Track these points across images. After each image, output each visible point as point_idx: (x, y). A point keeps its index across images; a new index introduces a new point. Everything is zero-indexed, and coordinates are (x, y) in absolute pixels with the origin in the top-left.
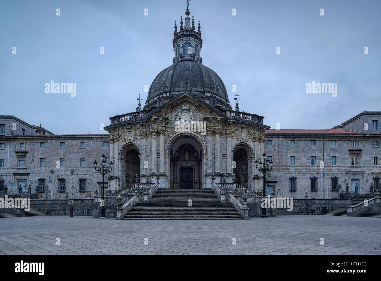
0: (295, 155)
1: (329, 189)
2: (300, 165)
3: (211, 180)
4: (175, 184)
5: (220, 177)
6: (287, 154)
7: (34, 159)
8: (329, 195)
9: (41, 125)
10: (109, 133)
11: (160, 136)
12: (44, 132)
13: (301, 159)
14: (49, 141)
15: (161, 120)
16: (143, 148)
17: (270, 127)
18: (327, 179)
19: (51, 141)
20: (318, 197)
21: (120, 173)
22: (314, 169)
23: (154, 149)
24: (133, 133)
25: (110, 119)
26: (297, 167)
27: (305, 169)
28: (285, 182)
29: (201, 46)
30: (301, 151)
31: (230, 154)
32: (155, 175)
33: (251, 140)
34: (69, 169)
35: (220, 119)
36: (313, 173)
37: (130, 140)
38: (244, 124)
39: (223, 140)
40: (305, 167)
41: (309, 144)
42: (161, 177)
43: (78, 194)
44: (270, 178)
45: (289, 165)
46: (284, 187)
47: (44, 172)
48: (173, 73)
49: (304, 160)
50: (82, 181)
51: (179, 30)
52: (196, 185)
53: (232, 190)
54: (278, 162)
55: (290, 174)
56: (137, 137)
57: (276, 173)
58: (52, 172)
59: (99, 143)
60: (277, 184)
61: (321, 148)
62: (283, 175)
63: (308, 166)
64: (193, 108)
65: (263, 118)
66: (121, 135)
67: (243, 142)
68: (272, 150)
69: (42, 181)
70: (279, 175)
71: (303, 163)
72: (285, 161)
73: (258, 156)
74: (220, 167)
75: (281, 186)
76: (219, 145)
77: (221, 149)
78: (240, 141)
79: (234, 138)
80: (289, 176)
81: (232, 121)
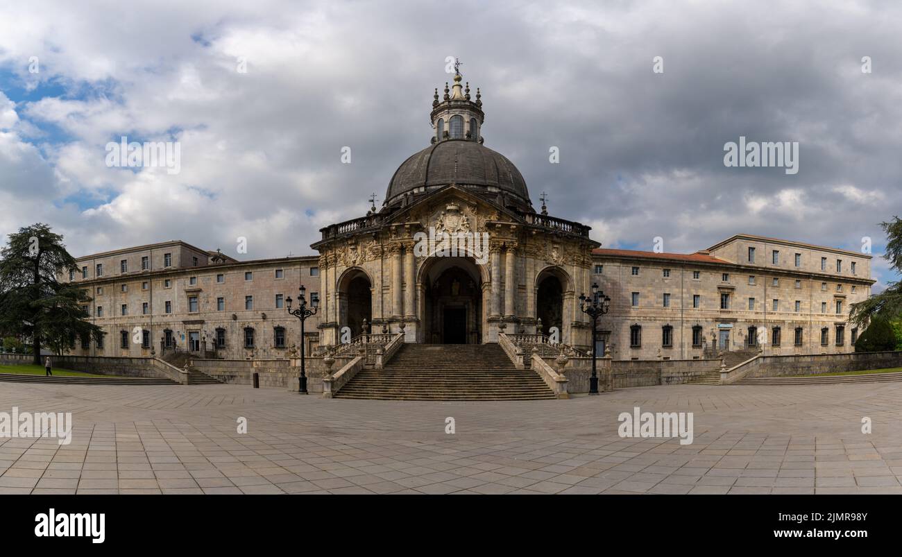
0: (640, 290)
1: (688, 344)
2: (646, 307)
3: (499, 330)
4: (433, 335)
5: (513, 324)
6: (627, 288)
7: (210, 299)
8: (689, 352)
9: (219, 250)
10: (320, 253)
11: (405, 254)
12: (224, 260)
13: (648, 297)
14: (229, 272)
15: (407, 229)
16: (376, 275)
17: (600, 244)
18: (687, 328)
19: (232, 272)
20: (672, 356)
21: (338, 317)
22: (668, 313)
23: (395, 277)
24: (359, 251)
25: (321, 231)
26: (642, 310)
27: (654, 312)
28: (624, 333)
29: (482, 122)
30: (649, 284)
31: (531, 284)
32: (397, 321)
33: (570, 263)
34: (259, 312)
35: (515, 227)
36: (665, 319)
37: (354, 262)
38: (558, 237)
39: (519, 262)
40: (655, 310)
41: (661, 274)
42: (407, 324)
43: (273, 351)
44: (600, 326)
45: (629, 305)
46: (621, 341)
47: (223, 319)
48: (430, 158)
49: (652, 298)
50: (280, 331)
51: (441, 100)
52: (472, 338)
53: (536, 345)
55: (633, 320)
56: (367, 257)
57: (610, 318)
58: (235, 318)
59: (306, 270)
60: (610, 336)
61: (678, 282)
63: (658, 308)
64: (468, 209)
65: (590, 228)
66: (340, 256)
67: (556, 266)
68: (602, 281)
69: (221, 331)
70: (614, 321)
71: (652, 304)
72: (623, 299)
73: (581, 289)
74: (514, 306)
75: (617, 339)
76: (513, 269)
77: (517, 276)
78: (550, 264)
79: (540, 259)
80: (630, 324)
81: (536, 230)
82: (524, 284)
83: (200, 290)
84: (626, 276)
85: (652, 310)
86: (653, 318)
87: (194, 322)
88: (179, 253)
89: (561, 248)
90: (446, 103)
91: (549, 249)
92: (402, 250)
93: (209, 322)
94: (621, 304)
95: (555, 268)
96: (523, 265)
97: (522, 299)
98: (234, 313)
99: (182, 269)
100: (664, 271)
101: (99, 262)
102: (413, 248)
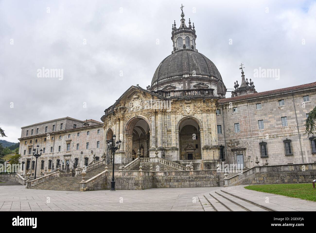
0: (263, 118)
1: (308, 151)
5: (161, 152)
6: (254, 118)
13: (270, 122)
14: (82, 132)
18: (304, 139)
20: (295, 162)
22: (286, 130)
24: (111, 121)
26: (267, 131)
27: (276, 132)
28: (255, 148)
30: (269, 113)
31: (174, 129)
33: (198, 113)
36: (285, 135)
38: (187, 100)
41: (277, 104)
44: (239, 146)
45: (257, 129)
46: (254, 154)
49: (273, 122)
54: (245, 128)
55: (260, 139)
56: (113, 124)
57: (245, 139)
60: (247, 151)
61: (291, 106)
62: (252, 141)
63: (279, 128)
67: (189, 116)
68: (238, 117)
69: (77, 160)
70: (248, 141)
71: (273, 125)
72: (253, 126)
73: (208, 126)
74: (162, 142)
75: (251, 152)
76: (161, 122)
77: (166, 126)
78: (186, 115)
79: (179, 114)
80: (259, 142)
81: (172, 100)
82: (170, 129)
83: (71, 141)
84: (253, 111)
85: (274, 130)
86: (275, 136)
87: (68, 156)
88: (66, 123)
89: (192, 105)
90: (175, 32)
91: (184, 108)
92: (119, 119)
93: (73, 155)
94: (251, 129)
95: (189, 117)
96: (170, 119)
97: (170, 137)
98: (82, 151)
99: (65, 131)
100: (280, 102)
101: (38, 127)
102: (123, 118)
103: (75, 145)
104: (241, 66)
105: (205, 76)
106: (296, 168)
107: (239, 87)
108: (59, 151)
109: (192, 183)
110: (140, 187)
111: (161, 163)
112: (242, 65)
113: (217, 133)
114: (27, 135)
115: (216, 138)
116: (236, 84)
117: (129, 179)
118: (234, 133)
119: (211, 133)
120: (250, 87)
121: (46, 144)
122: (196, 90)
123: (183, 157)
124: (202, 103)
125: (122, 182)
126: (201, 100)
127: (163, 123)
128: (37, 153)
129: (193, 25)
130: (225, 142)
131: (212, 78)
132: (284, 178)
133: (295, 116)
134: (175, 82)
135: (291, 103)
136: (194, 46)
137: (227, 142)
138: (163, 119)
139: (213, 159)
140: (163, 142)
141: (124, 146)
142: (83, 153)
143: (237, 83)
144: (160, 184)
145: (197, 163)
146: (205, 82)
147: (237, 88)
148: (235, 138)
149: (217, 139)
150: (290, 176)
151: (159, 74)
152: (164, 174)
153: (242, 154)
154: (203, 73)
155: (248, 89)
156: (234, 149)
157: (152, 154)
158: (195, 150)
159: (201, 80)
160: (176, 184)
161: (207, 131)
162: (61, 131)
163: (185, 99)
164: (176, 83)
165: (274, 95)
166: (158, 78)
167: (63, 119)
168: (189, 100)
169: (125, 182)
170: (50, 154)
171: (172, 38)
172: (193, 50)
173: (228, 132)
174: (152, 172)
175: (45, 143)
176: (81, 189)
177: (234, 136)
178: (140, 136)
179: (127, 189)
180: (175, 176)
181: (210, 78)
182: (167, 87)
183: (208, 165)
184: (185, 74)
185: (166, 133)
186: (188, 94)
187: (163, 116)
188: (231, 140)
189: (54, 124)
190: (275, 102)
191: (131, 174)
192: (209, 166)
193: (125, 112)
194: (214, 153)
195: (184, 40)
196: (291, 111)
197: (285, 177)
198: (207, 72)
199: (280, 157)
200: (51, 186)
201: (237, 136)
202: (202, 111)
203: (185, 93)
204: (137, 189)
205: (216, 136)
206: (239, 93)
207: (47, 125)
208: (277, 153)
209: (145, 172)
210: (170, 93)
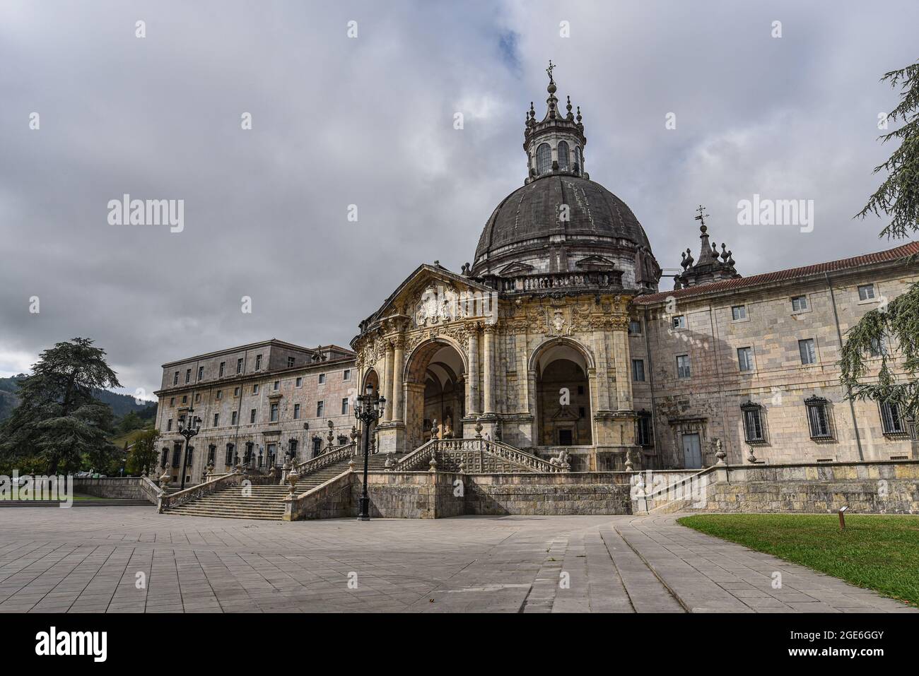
0: (750, 341)
1: (872, 429)
2: (767, 369)
5: (491, 424)
7: (288, 407)
12: (323, 358)
13: (769, 352)
14: (306, 375)
19: (309, 375)
20: (837, 456)
22: (813, 374)
26: (760, 376)
27: (784, 377)
30: (765, 329)
36: (810, 386)
37: (372, 362)
40: (784, 373)
41: (788, 306)
44: (688, 411)
45: (735, 371)
46: (727, 433)
47: (297, 428)
49: (777, 353)
54: (704, 369)
55: (743, 395)
56: (378, 356)
57: (703, 396)
58: (306, 426)
60: (708, 426)
61: (825, 312)
62: (722, 400)
63: (792, 368)
67: (560, 338)
68: (685, 338)
69: (294, 443)
70: (712, 401)
71: (778, 362)
72: (723, 362)
73: (607, 363)
74: (494, 401)
75: (720, 429)
76: (492, 353)
77: (504, 361)
78: (552, 336)
79: (537, 333)
80: (740, 402)
81: (520, 298)
82: (514, 369)
83: (281, 397)
84: (724, 324)
85: (779, 373)
87: (272, 433)
88: (269, 354)
89: (568, 311)
90: (532, 131)
91: (549, 317)
92: (392, 346)
93: (286, 432)
94: (720, 371)
95: (560, 341)
96: (513, 345)
97: (513, 389)
98: (307, 422)
99: (267, 373)
100: (795, 301)
101: (202, 364)
102: (403, 343)
103: (291, 407)
104: (699, 212)
105: (605, 239)
106: (824, 474)
107: (694, 264)
108: (253, 421)
109: (561, 504)
110: (432, 512)
111: (490, 453)
112: (701, 209)
113: (630, 381)
114: (176, 383)
115: (629, 392)
116: (686, 258)
117: (405, 492)
118: (675, 380)
119: (614, 380)
120: (721, 264)
121: (221, 404)
122: (578, 274)
123: (547, 437)
124: (594, 305)
125: (387, 499)
126: (589, 299)
127: (497, 355)
128: (189, 428)
129: (579, 113)
130: (653, 402)
131: (624, 243)
132: (792, 498)
133: (836, 337)
134: (530, 255)
135: (825, 305)
136: (580, 164)
137: (658, 401)
138: (497, 346)
139: (620, 445)
140: (496, 401)
141: (402, 409)
142: (310, 427)
143: (689, 255)
144: (482, 506)
145: (581, 453)
146: (605, 254)
147: (688, 267)
148: (678, 393)
149: (631, 393)
150: (807, 494)
151: (491, 236)
152: (493, 481)
153: (696, 432)
154: (601, 231)
155: (717, 270)
156: (675, 420)
157: (469, 431)
158: (577, 421)
159: (595, 247)
160: (522, 505)
161: (606, 376)
162: (257, 374)
163: (550, 296)
164: (533, 257)
165: (778, 285)
166: (491, 245)
167: (263, 345)
168: (559, 298)
169: (396, 499)
170: (231, 428)
171: (526, 147)
172: (576, 174)
173: (660, 378)
174: (463, 475)
175: (218, 402)
176: (286, 516)
177: (677, 388)
178: (443, 385)
179: (400, 516)
180: (520, 486)
181: (618, 243)
182: (510, 266)
183: (608, 460)
184: (554, 235)
185: (505, 379)
186: (559, 283)
187: (497, 336)
188: (667, 398)
189: (241, 355)
190: (782, 301)
191: (410, 480)
192: (610, 462)
193: (405, 327)
194: (624, 430)
195: (554, 149)
196: (823, 325)
197: (794, 496)
198: (610, 229)
199: (797, 444)
200: (218, 508)
201: (682, 387)
202: (594, 326)
203: (551, 281)
204: (425, 515)
205: (629, 387)
206: (694, 281)
207: (223, 359)
208: (787, 431)
209: (445, 474)
210: (514, 281)
